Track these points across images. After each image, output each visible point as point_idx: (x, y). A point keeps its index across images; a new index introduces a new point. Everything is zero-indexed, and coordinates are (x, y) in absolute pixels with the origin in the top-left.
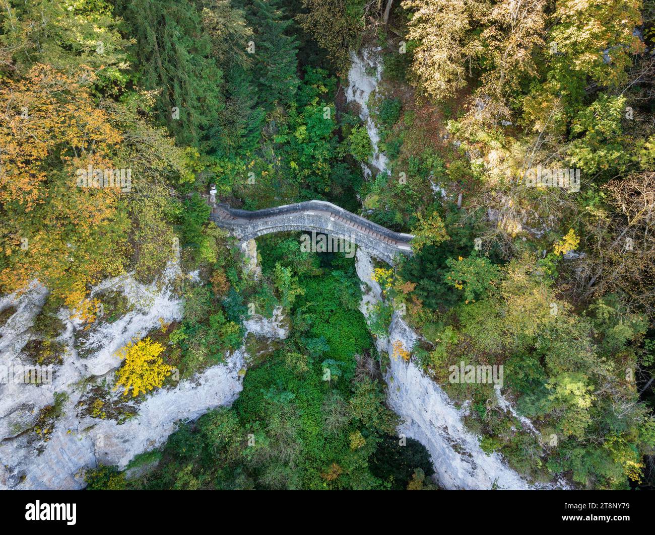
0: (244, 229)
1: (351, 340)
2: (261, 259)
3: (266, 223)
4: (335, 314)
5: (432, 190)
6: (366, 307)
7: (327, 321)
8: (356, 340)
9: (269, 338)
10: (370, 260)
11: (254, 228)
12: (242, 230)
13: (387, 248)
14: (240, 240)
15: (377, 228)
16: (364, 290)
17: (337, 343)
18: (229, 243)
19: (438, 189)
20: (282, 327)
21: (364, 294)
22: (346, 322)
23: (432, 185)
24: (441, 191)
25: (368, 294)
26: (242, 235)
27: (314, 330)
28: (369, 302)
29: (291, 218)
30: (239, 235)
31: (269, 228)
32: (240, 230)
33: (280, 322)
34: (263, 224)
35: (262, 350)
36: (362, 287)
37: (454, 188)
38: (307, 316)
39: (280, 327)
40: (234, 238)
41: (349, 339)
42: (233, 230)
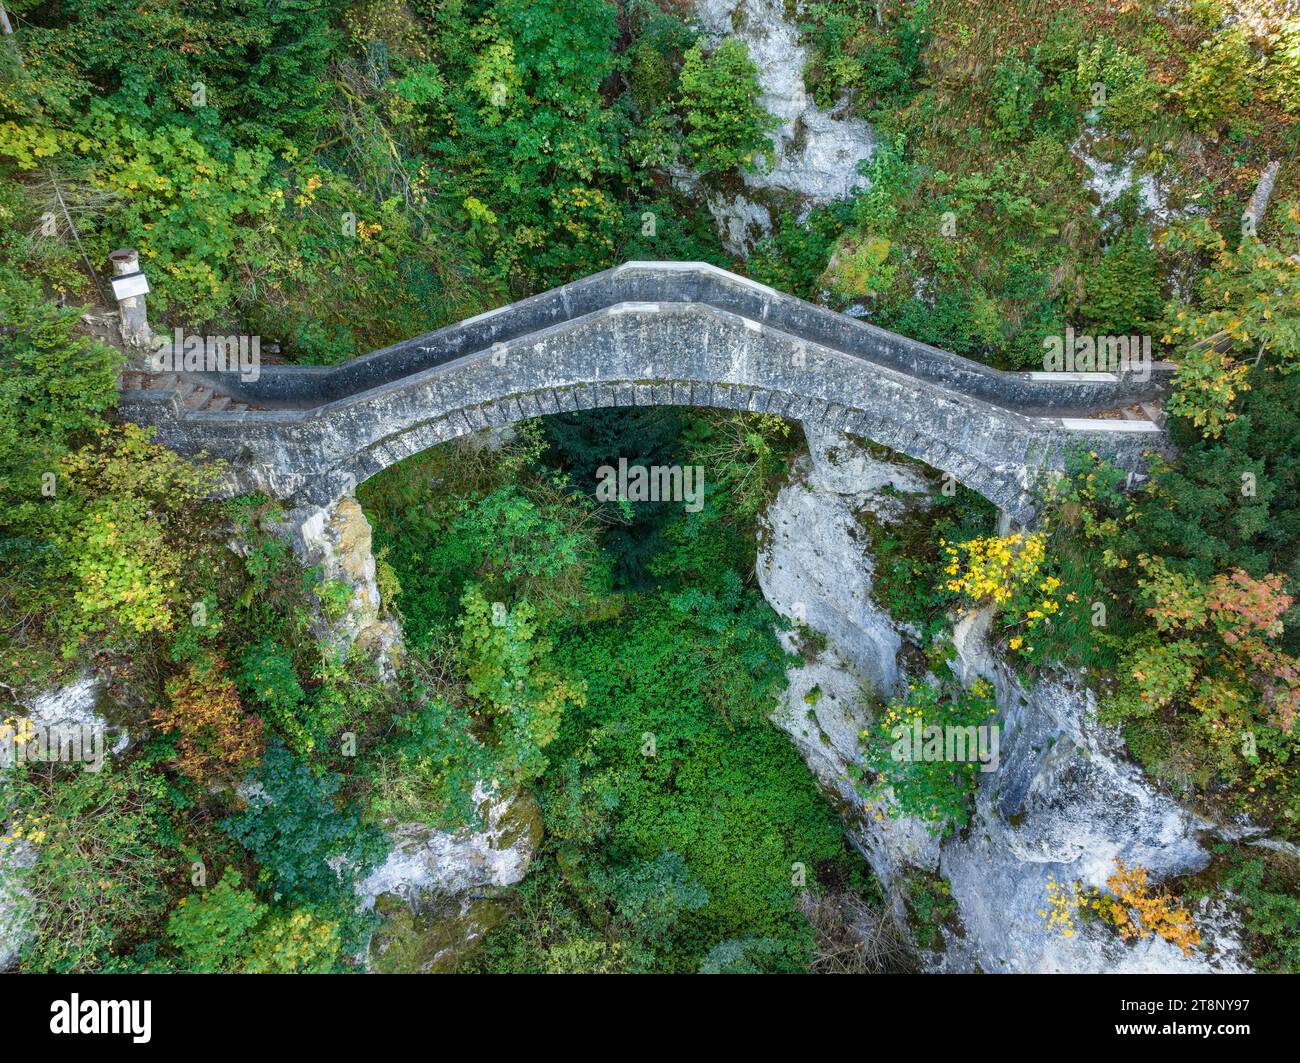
0: (303, 450)
1: (768, 840)
2: (394, 585)
3: (413, 397)
4: (691, 755)
5: (1093, 198)
6: (806, 707)
7: (670, 786)
8: (787, 835)
9: (461, 894)
10: (850, 521)
11: (351, 430)
12: (291, 452)
13: (1010, 438)
14: (288, 504)
15: (928, 359)
16: (794, 650)
17: (719, 863)
18: (237, 528)
19: (1122, 184)
20: (505, 842)
21: (799, 662)
22: (738, 776)
23: (1091, 174)
24: (1135, 188)
25: (812, 660)
26: (297, 478)
27: (631, 830)
28: (816, 689)
29: (539, 348)
30: (282, 480)
31: (431, 422)
32: (282, 456)
33: (499, 827)
34: (398, 404)
35: (439, 946)
36: (787, 640)
37: (1202, 162)
38: (599, 782)
39: (501, 847)
40: (257, 498)
41: (759, 839)
42: (248, 456)
